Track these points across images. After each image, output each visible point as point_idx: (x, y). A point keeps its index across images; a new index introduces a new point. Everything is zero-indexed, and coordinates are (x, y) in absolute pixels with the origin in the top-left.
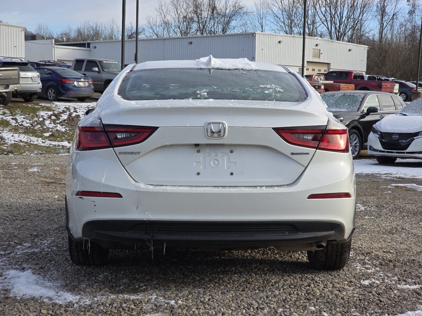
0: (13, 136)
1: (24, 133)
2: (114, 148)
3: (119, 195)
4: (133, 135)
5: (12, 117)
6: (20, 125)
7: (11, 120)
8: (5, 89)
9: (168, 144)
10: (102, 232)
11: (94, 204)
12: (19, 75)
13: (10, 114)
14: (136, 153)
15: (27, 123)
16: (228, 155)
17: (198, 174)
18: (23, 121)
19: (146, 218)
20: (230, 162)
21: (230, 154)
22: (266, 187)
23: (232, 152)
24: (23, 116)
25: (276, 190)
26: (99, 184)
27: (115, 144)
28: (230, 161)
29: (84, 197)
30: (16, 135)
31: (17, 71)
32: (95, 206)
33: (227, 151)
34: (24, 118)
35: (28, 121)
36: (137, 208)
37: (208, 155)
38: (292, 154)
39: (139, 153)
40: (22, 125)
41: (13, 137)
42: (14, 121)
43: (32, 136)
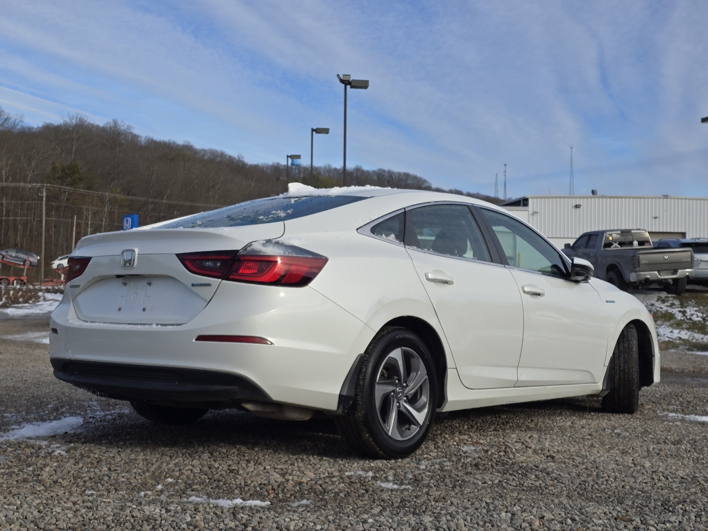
0: (672, 332)
1: (688, 329)
5: (680, 309)
6: (687, 319)
7: (677, 313)
8: (673, 274)
12: (692, 257)
13: (679, 306)
15: (698, 317)
18: (692, 315)
24: (695, 309)
30: (676, 331)
31: (689, 253)
34: (696, 311)
35: (700, 315)
40: (690, 319)
41: (671, 334)
42: (681, 314)
43: (698, 333)
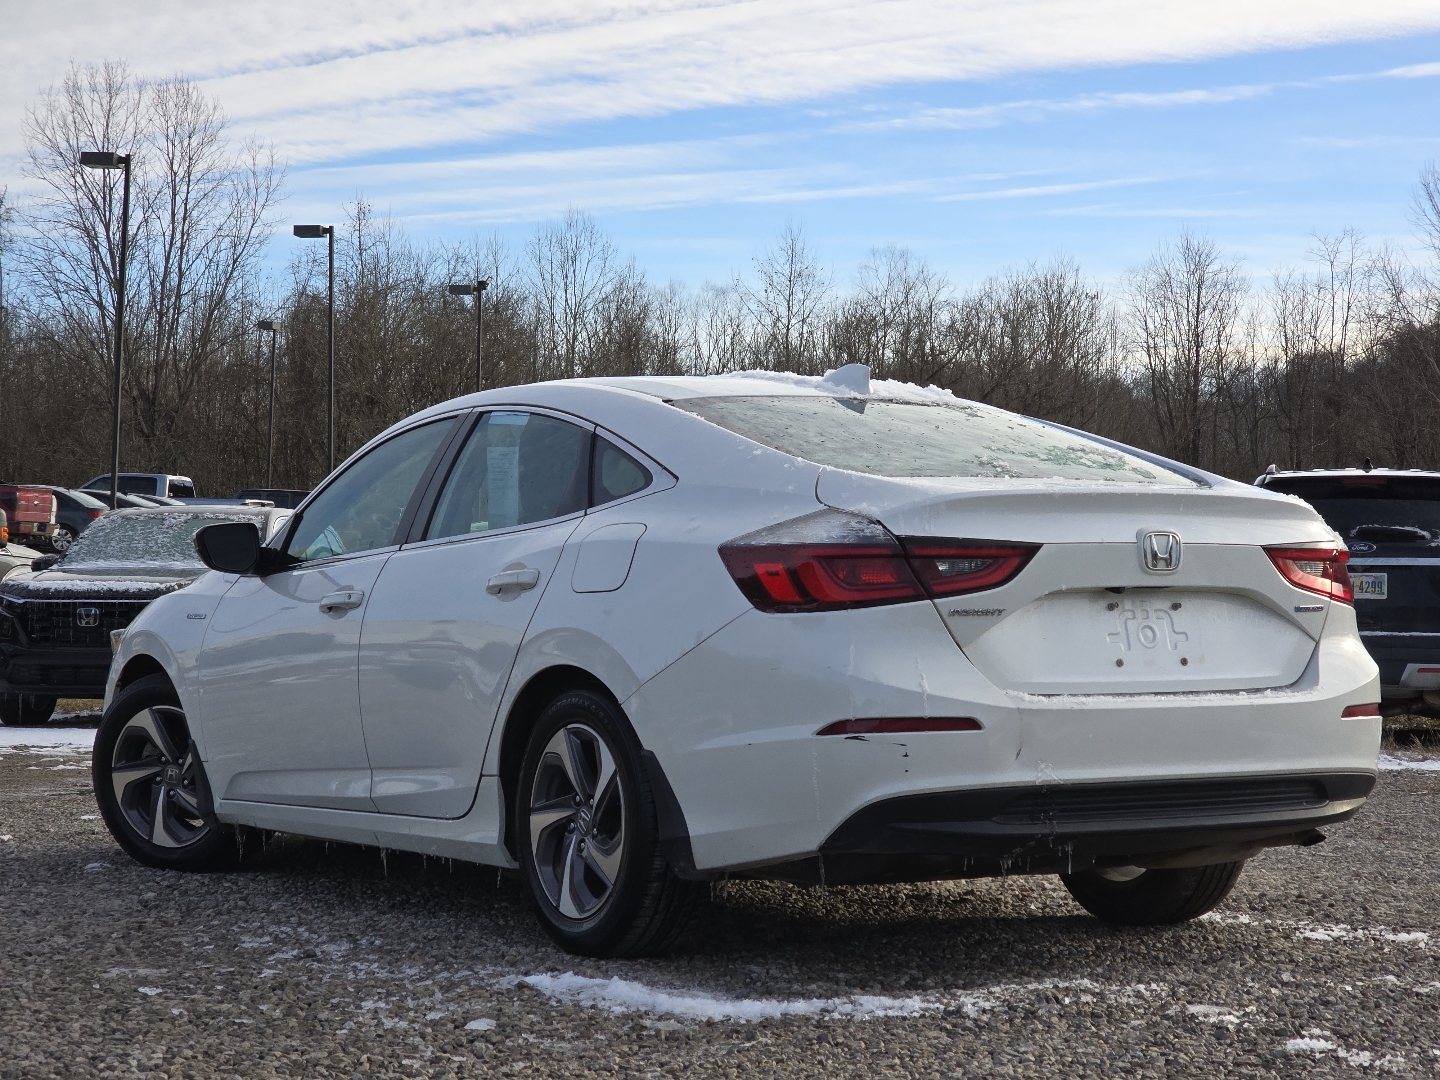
2: (936, 601)
3: (971, 724)
4: (966, 565)
9: (1064, 587)
10: (920, 826)
11: (903, 751)
14: (993, 613)
16: (1170, 616)
17: (1120, 663)
19: (1040, 780)
20: (1175, 632)
21: (1173, 613)
22: (1249, 691)
23: (1176, 607)
25: (1269, 698)
26: (918, 697)
27: (937, 589)
28: (1176, 630)
29: (867, 735)
32: (906, 756)
33: (1166, 605)
36: (1018, 755)
37: (1129, 615)
38: (1298, 609)
39: (1000, 612)
